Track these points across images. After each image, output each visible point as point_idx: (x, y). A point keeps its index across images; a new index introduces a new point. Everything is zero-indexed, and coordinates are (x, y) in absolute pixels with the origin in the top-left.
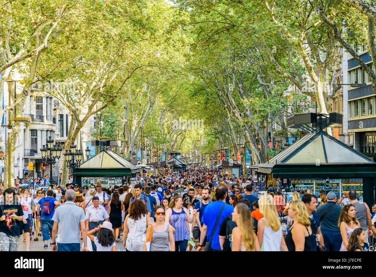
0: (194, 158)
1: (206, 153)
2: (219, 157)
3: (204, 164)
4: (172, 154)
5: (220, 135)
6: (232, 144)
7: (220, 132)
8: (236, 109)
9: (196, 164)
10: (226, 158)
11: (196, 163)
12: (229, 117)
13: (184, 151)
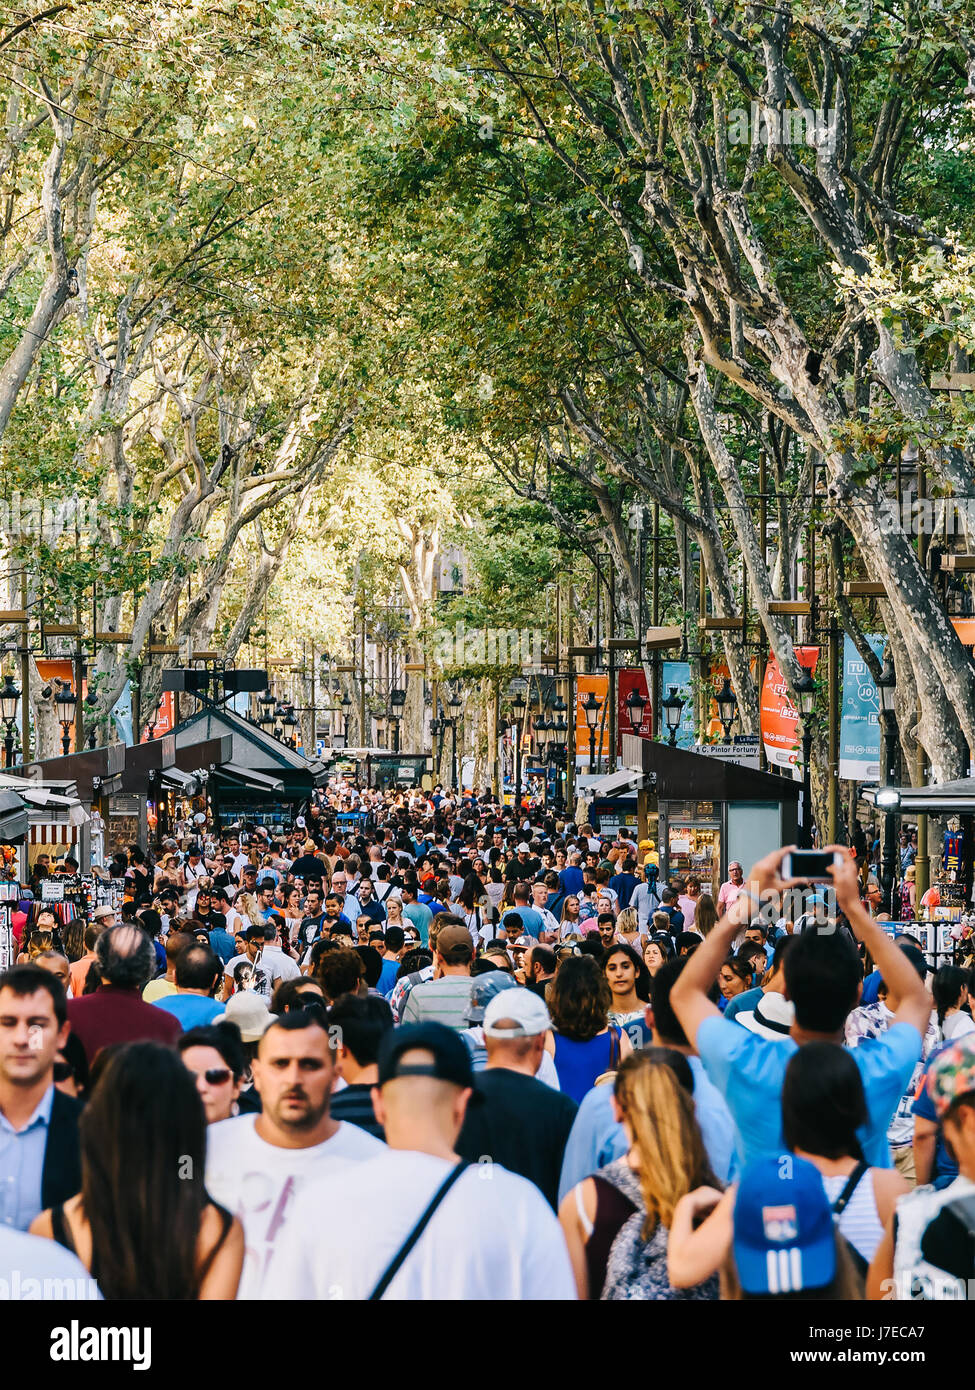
0: (354, 709)
1: (471, 674)
2: (592, 705)
3: (446, 769)
4: (193, 681)
5: (603, 523)
6: (718, 603)
7: (604, 492)
8: (780, 321)
9: (375, 767)
10: (658, 715)
11: (380, 758)
12: (703, 379)
13: (278, 652)
